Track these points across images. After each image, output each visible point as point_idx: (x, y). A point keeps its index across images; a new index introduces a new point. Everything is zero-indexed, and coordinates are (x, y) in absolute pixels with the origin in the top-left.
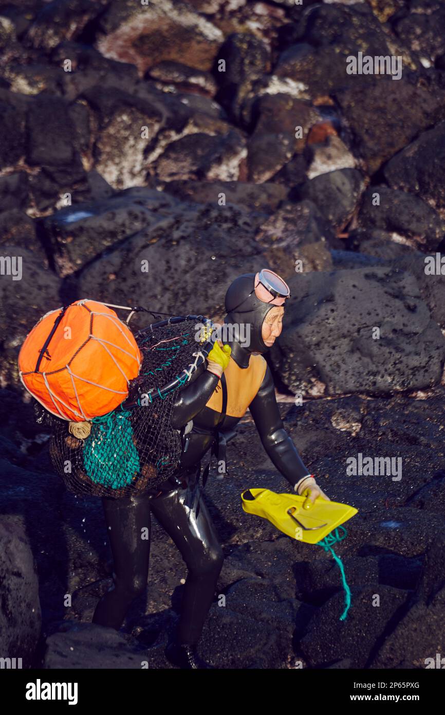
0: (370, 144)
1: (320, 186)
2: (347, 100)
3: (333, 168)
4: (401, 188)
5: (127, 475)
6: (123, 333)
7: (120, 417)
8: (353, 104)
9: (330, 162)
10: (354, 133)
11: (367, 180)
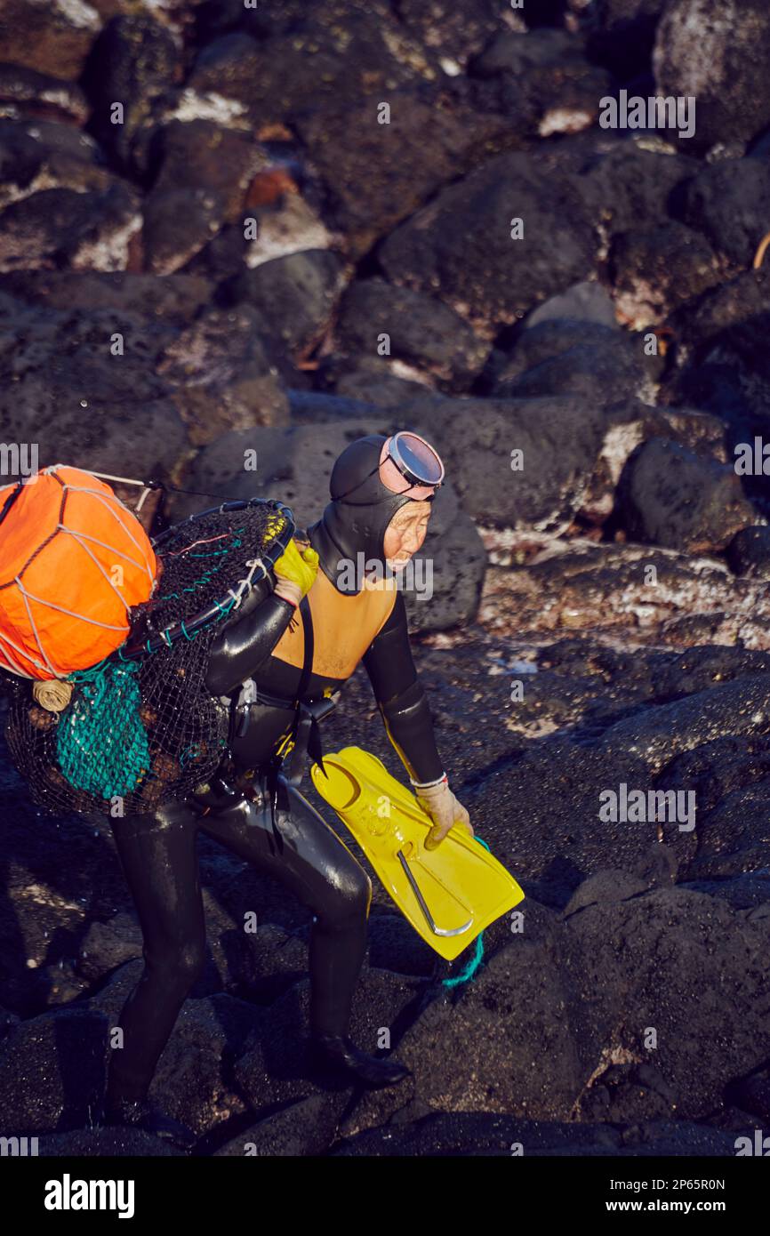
0: (355, 207)
1: (268, 281)
2: (314, 131)
3: (290, 248)
4: (408, 284)
5: (127, 774)
6: (121, 523)
7: (119, 672)
8: (325, 138)
9: (286, 239)
10: (328, 189)
11: (350, 269)
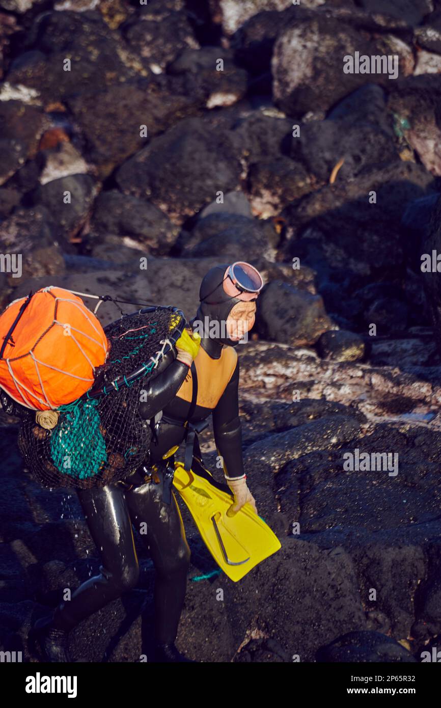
0: (102, 149)
1: (52, 192)
2: (78, 106)
3: (65, 173)
4: (133, 193)
8: (84, 110)
9: (62, 168)
10: (86, 138)
11: (99, 185)
